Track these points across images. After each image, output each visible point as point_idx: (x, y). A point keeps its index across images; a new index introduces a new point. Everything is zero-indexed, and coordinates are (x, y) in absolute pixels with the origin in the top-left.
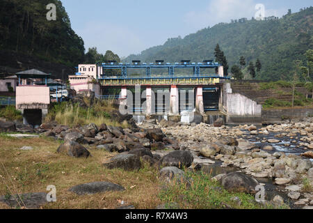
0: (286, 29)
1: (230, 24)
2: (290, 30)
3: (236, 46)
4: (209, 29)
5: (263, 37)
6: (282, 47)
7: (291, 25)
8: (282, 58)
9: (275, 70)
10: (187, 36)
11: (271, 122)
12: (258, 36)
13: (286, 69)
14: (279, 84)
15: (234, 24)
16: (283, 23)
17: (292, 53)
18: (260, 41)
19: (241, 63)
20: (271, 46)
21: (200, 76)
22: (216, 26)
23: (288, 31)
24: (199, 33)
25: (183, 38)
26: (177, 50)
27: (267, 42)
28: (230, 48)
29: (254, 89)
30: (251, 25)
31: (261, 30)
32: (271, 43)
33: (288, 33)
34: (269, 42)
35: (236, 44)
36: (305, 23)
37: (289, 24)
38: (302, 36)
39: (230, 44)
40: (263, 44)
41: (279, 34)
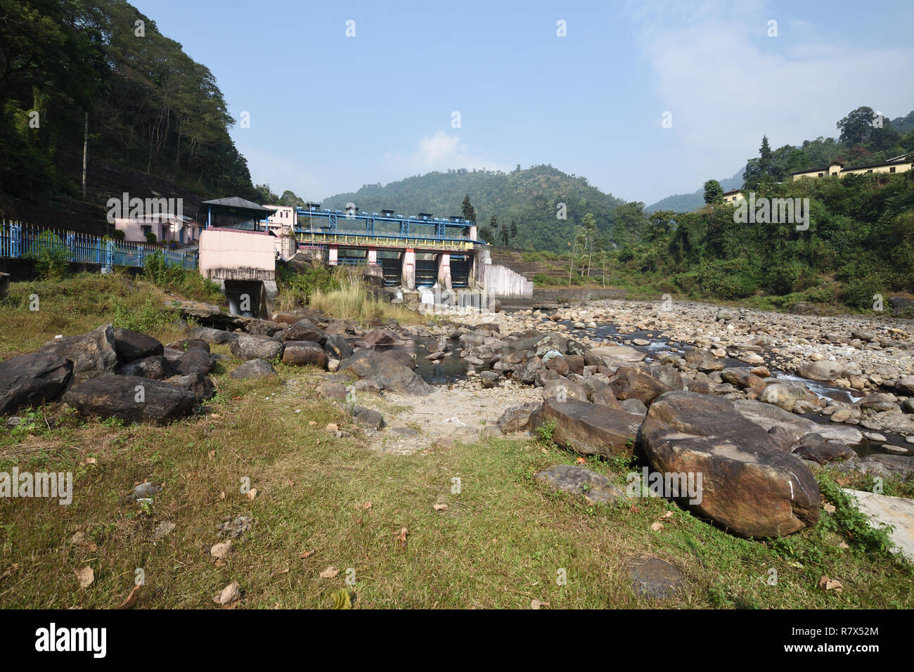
0: (516, 188)
1: (447, 174)
2: (521, 190)
3: (454, 203)
4: (419, 178)
5: (488, 195)
6: (514, 210)
7: (521, 184)
10: (390, 184)
12: (482, 194)
15: (451, 175)
17: (527, 218)
18: (484, 200)
19: (492, 224)
20: (498, 207)
21: (410, 235)
22: (428, 175)
23: (518, 191)
24: (406, 182)
25: (384, 185)
26: (378, 202)
27: (494, 202)
28: (448, 205)
29: (516, 261)
30: (472, 179)
31: (485, 187)
32: (499, 203)
33: (518, 194)
34: (497, 202)
35: (453, 201)
36: (537, 183)
37: (519, 183)
38: (538, 198)
39: (446, 200)
40: (489, 204)
41: (507, 194)
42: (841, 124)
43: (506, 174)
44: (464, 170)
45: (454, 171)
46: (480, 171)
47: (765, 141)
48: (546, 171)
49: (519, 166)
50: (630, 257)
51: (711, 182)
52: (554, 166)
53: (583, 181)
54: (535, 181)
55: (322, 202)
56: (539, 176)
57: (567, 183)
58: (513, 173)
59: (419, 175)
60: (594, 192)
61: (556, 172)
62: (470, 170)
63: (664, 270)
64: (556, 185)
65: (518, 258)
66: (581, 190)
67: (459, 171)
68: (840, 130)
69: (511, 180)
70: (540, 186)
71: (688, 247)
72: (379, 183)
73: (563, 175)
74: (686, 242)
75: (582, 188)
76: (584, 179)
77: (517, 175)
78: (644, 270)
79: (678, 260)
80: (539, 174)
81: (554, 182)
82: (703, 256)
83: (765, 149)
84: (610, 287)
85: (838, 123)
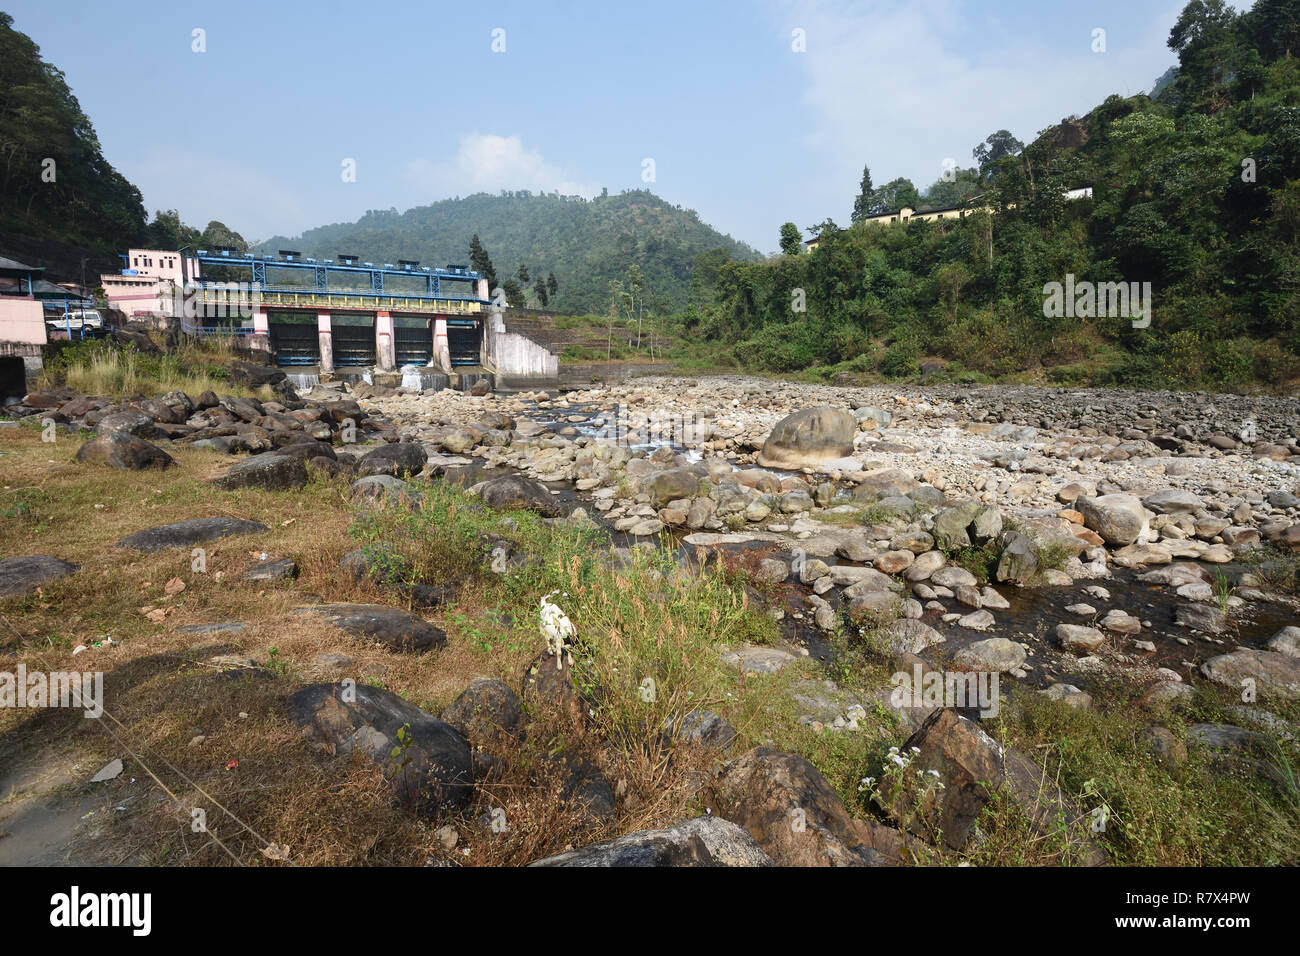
0: (599, 222)
1: (500, 198)
2: (606, 225)
3: (511, 243)
4: (457, 202)
5: (561, 232)
6: (592, 256)
7: (606, 218)
8: (593, 275)
9: (581, 295)
10: (410, 211)
11: (574, 387)
12: (552, 230)
13: (598, 296)
14: (587, 320)
15: (507, 199)
16: (595, 211)
17: (608, 267)
18: (555, 240)
19: (521, 276)
20: (574, 251)
21: (440, 295)
22: (471, 200)
23: (603, 227)
24: (438, 207)
25: (401, 213)
27: (568, 242)
28: (501, 245)
29: (545, 328)
30: (539, 207)
31: (558, 220)
32: (575, 244)
33: (602, 231)
34: (572, 243)
35: (511, 240)
36: (629, 216)
37: (604, 215)
38: (624, 239)
39: (499, 238)
40: (561, 245)
41: (587, 230)
42: (978, 152)
43: (588, 201)
44: (525, 192)
45: (511, 194)
46: (550, 195)
47: (866, 172)
48: (641, 197)
49: (605, 190)
50: (695, 322)
51: (787, 226)
52: (653, 193)
53: (692, 216)
54: (627, 214)
55: (300, 237)
56: (633, 206)
57: (669, 217)
58: (597, 200)
59: (458, 197)
60: (707, 232)
61: (656, 202)
62: (536, 193)
63: (729, 337)
64: (655, 219)
65: (549, 324)
66: (688, 229)
67: (518, 194)
68: (976, 159)
69: (594, 210)
70: (632, 220)
71: (753, 309)
72: (393, 209)
73: (667, 208)
74: (750, 301)
75: (689, 225)
76: (694, 212)
77: (603, 202)
78: (709, 338)
79: (743, 325)
80: (633, 203)
81: (652, 216)
82: (768, 319)
83: (866, 184)
84: (660, 361)
85: (974, 150)
